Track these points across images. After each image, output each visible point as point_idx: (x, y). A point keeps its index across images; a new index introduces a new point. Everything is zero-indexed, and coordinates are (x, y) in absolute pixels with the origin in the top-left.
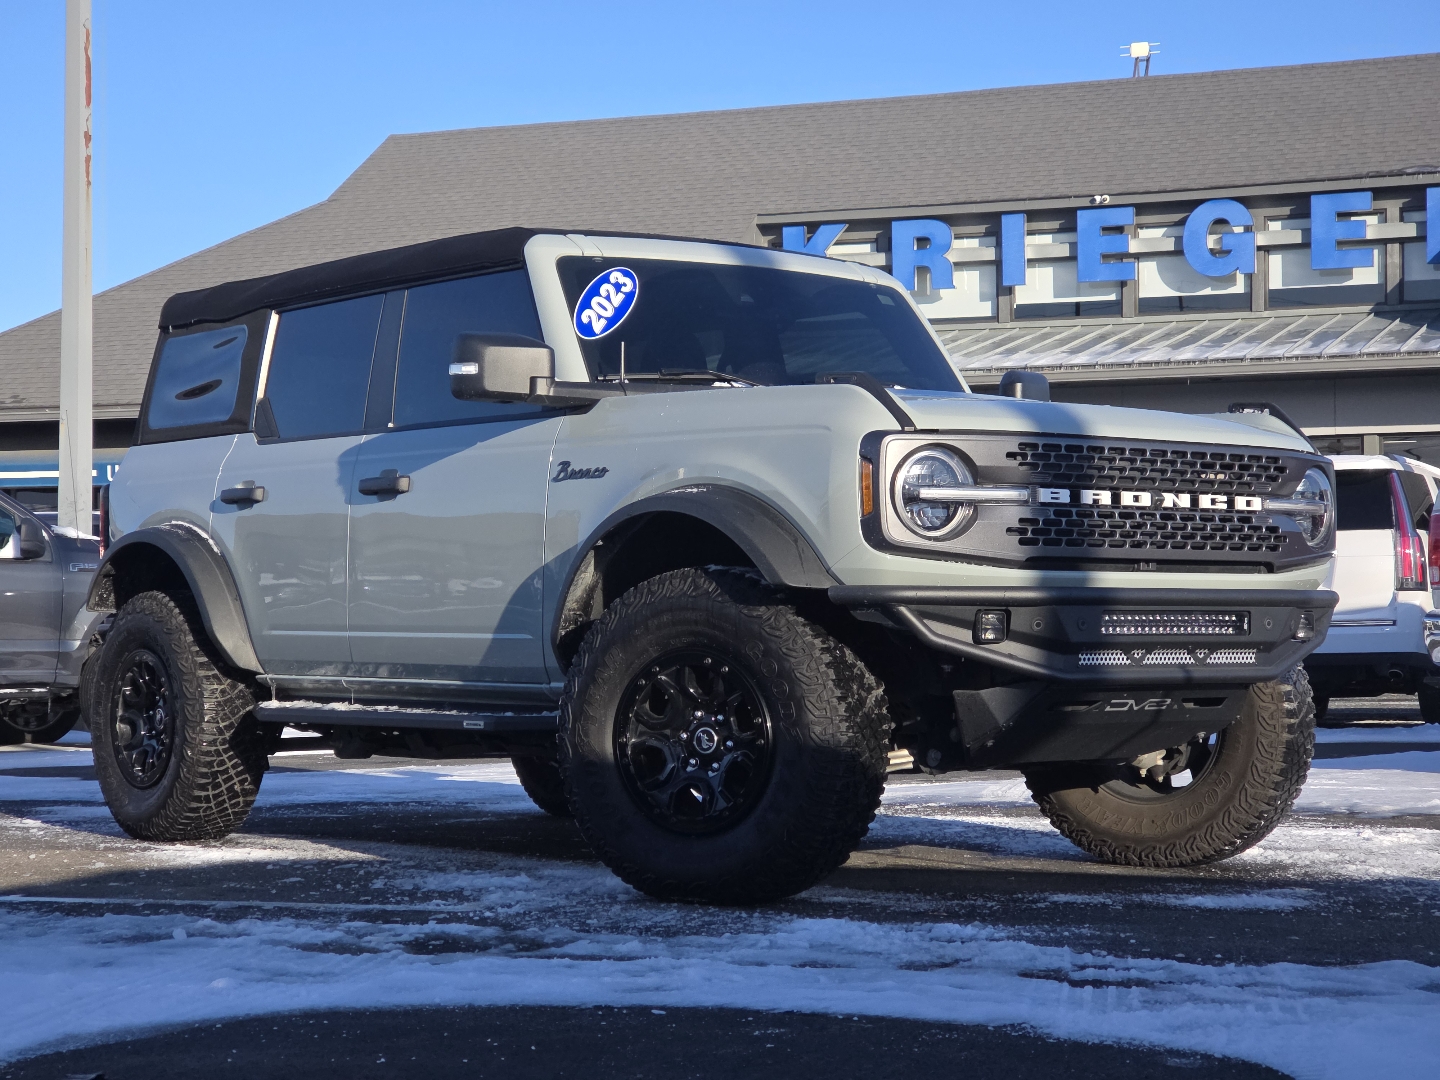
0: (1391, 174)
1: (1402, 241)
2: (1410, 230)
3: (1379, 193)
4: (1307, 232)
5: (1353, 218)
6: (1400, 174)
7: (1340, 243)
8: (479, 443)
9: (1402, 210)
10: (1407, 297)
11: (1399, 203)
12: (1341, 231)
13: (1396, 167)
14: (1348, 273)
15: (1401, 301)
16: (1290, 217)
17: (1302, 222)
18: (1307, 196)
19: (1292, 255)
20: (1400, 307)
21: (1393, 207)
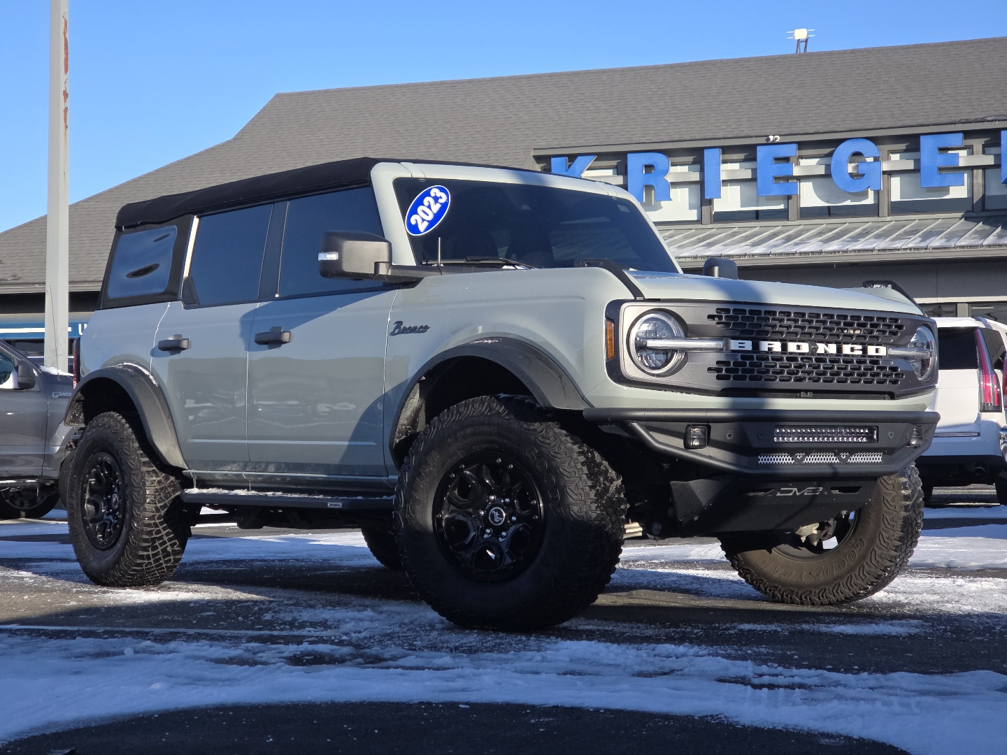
0: (977, 121)
1: (984, 168)
2: (989, 160)
3: (968, 134)
4: (917, 162)
5: (950, 152)
6: (983, 121)
7: (941, 169)
8: (339, 309)
9: (984, 146)
10: (987, 207)
11: (982, 141)
12: (941, 161)
13: (981, 116)
14: (946, 190)
15: (984, 210)
16: (906, 151)
17: (914, 155)
18: (917, 136)
19: (907, 177)
20: (982, 214)
21: (978, 144)
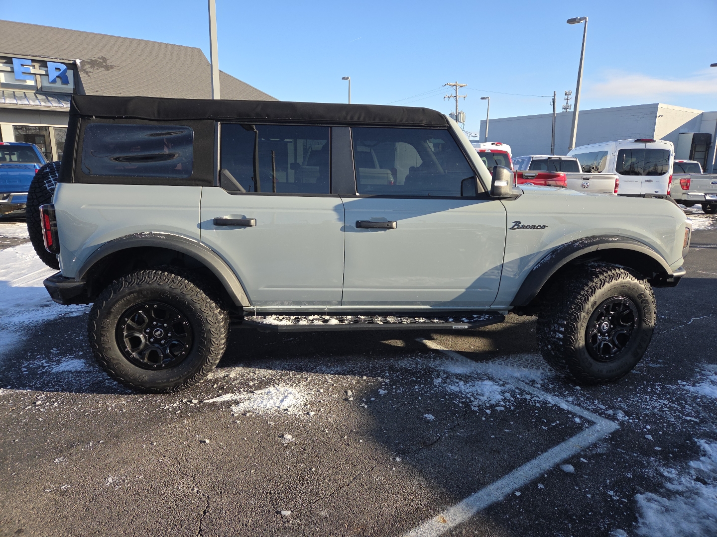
0: (36, 56)
1: (40, 75)
2: (43, 72)
3: (33, 61)
4: (12, 68)
5: (25, 66)
6: (39, 57)
7: (23, 73)
9: (40, 66)
10: (43, 90)
11: (39, 64)
12: (23, 69)
13: (38, 55)
14: (25, 81)
15: (42, 91)
16: (5, 63)
17: (11, 65)
18: (11, 58)
19: (6, 73)
20: (42, 92)
21: (37, 65)
